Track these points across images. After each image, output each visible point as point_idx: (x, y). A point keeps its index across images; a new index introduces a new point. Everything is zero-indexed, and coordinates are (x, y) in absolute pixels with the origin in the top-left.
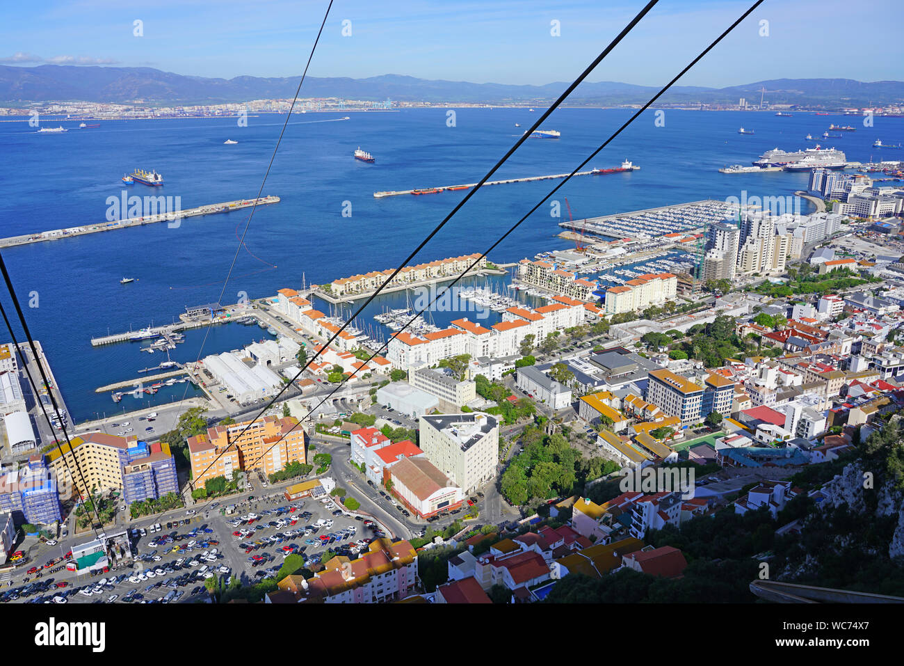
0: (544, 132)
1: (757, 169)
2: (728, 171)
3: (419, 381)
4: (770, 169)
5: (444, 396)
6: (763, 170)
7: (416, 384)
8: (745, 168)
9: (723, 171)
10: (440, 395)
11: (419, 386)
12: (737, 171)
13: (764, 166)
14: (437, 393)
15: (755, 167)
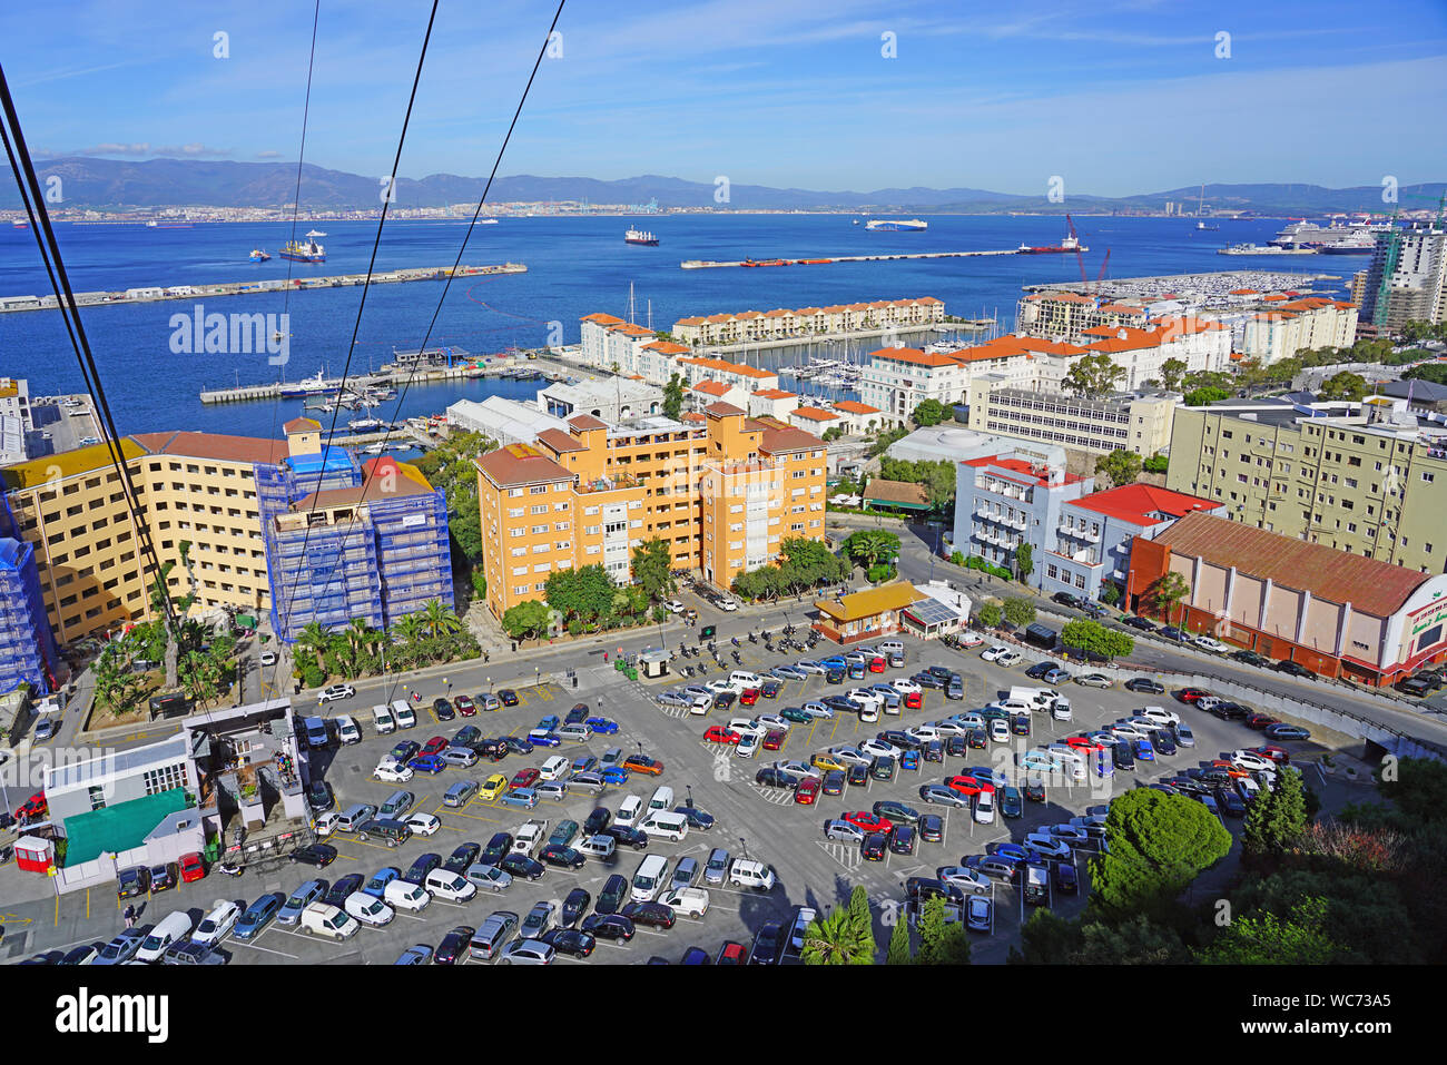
0: (901, 223)
1: (1278, 250)
2: (1232, 251)
3: (1004, 414)
4: (1297, 251)
5: (1083, 441)
6: (1287, 252)
7: (993, 425)
8: (1258, 249)
9: (1225, 251)
10: (1071, 439)
11: (1003, 427)
12: (1248, 252)
13: (1287, 246)
14: (1060, 437)
15: (1273, 248)
